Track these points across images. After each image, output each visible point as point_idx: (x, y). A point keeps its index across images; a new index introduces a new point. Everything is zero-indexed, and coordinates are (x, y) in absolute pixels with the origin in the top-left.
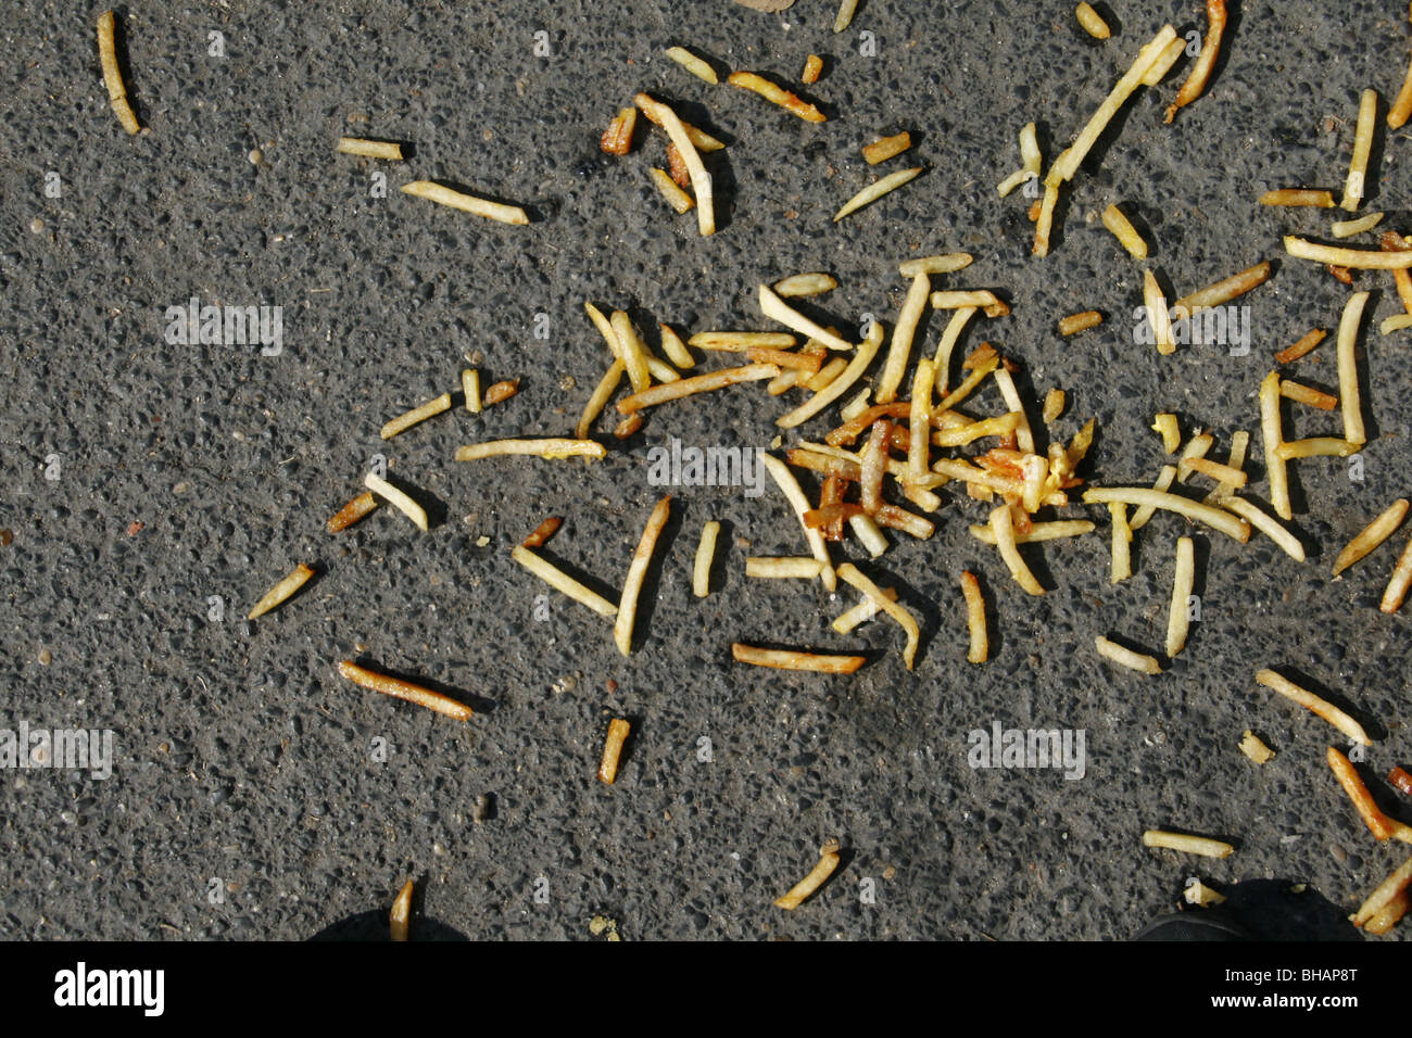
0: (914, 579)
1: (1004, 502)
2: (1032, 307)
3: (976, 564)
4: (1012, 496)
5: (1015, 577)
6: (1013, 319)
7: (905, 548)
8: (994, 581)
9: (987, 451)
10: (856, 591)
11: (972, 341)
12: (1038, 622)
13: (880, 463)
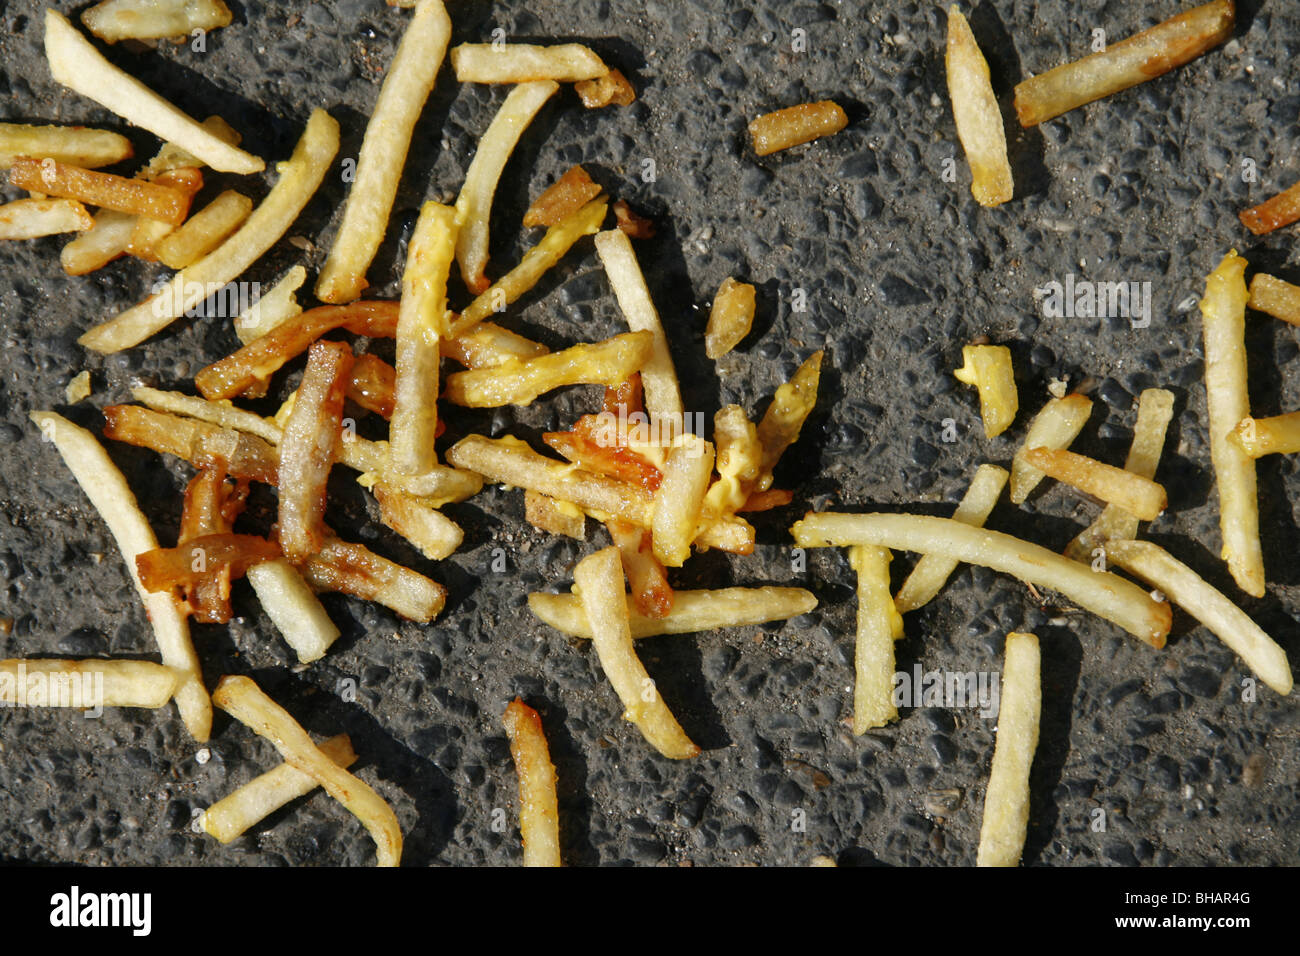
0: (397, 718)
1: (610, 541)
2: (687, 88)
3: (540, 683)
4: (628, 526)
5: (630, 715)
6: (643, 113)
7: (377, 644)
8: (582, 724)
9: (573, 420)
10: (259, 743)
11: (548, 161)
12: (681, 821)
13: (324, 441)
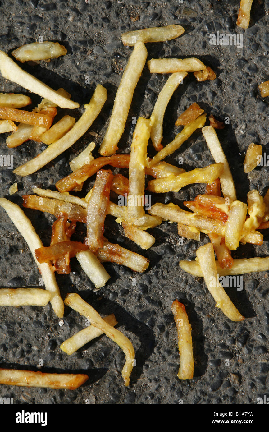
0: (132, 308)
1: (210, 241)
2: (236, 73)
3: (185, 294)
4: (216, 235)
5: (218, 305)
6: (219, 83)
7: (123, 281)
8: (200, 309)
9: (195, 197)
10: (82, 318)
11: (184, 101)
12: (238, 345)
13: (103, 207)
